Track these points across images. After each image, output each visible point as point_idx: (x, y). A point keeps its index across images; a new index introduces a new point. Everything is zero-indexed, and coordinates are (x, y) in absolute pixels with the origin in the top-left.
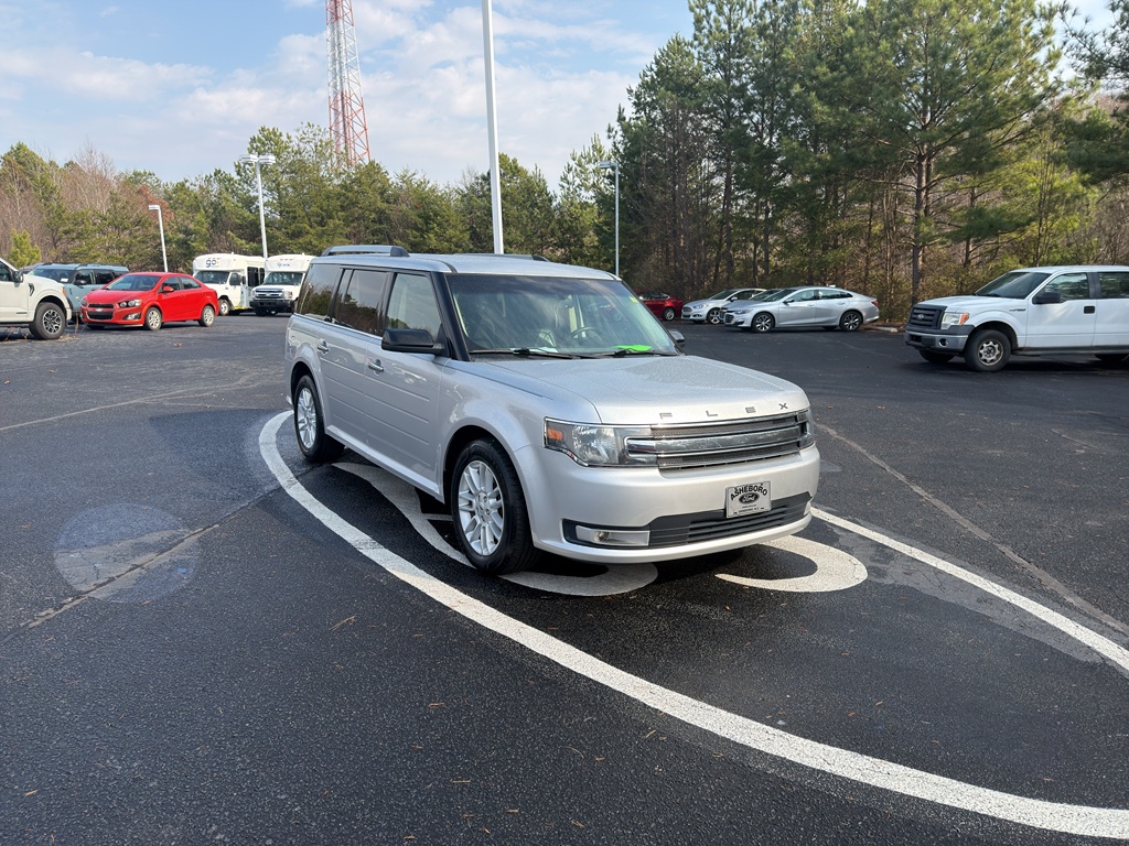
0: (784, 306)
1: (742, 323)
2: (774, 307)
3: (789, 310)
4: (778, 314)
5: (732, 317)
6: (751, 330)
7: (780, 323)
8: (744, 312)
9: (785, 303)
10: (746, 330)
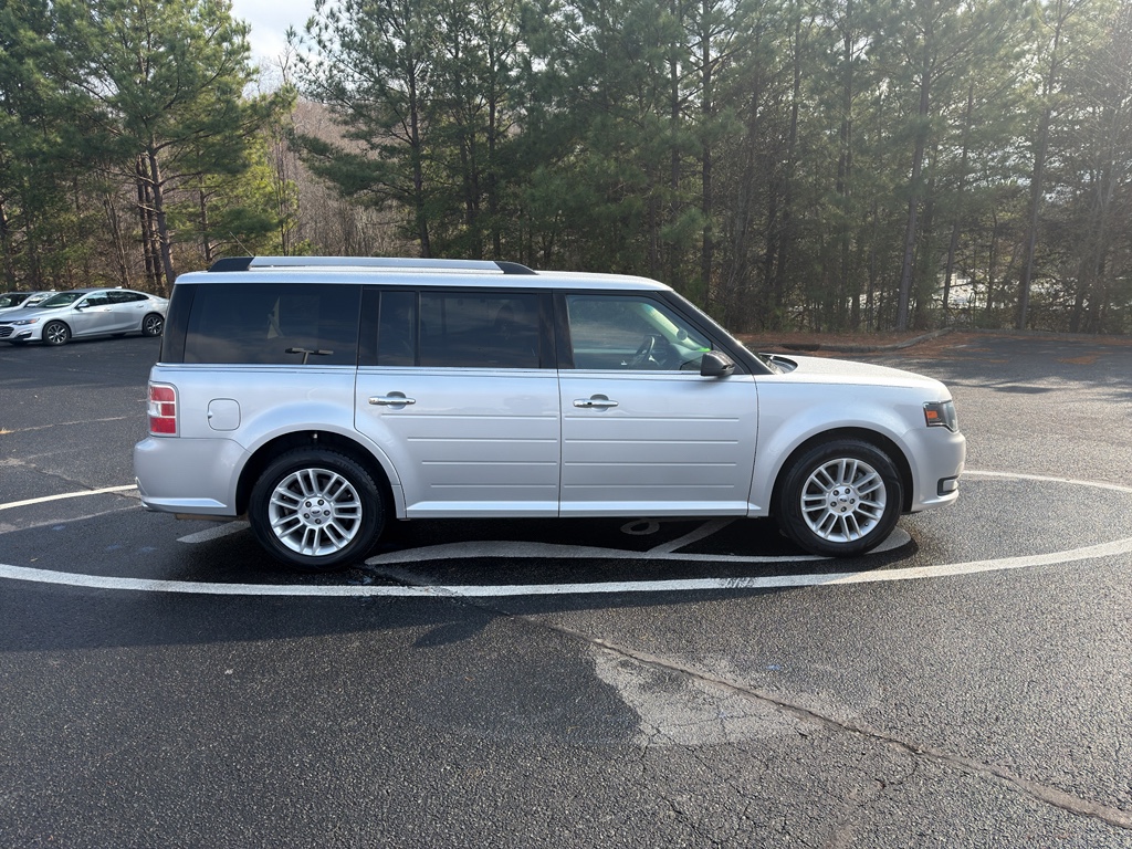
0: (76, 312)
1: (30, 335)
2: (65, 312)
3: (84, 317)
4: (73, 322)
5: (12, 329)
6: (44, 342)
7: (78, 333)
8: (28, 322)
9: (77, 308)
10: (36, 344)
